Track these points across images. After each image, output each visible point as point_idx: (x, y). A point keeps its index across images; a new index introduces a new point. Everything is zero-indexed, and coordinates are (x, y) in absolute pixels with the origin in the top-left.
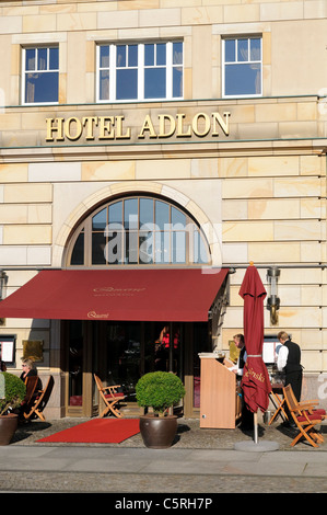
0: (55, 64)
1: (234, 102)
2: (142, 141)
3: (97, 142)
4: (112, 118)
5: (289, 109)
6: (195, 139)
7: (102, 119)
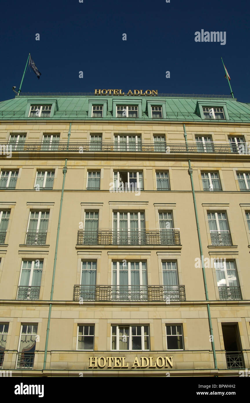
0: (92, 332)
1: (174, 352)
2: (133, 369)
3: (112, 369)
4: (120, 358)
5: (197, 356)
6: (157, 369)
7: (116, 358)
